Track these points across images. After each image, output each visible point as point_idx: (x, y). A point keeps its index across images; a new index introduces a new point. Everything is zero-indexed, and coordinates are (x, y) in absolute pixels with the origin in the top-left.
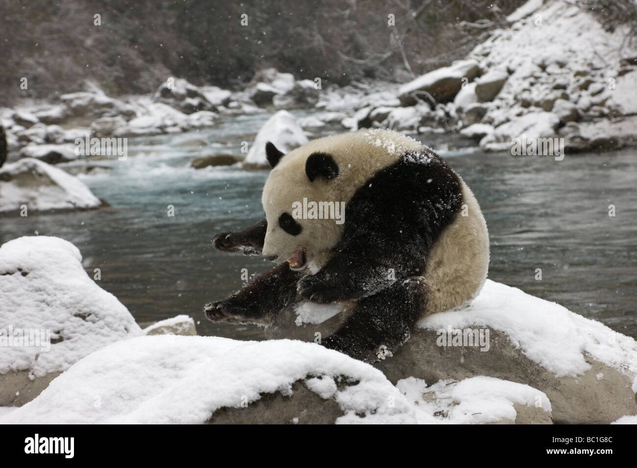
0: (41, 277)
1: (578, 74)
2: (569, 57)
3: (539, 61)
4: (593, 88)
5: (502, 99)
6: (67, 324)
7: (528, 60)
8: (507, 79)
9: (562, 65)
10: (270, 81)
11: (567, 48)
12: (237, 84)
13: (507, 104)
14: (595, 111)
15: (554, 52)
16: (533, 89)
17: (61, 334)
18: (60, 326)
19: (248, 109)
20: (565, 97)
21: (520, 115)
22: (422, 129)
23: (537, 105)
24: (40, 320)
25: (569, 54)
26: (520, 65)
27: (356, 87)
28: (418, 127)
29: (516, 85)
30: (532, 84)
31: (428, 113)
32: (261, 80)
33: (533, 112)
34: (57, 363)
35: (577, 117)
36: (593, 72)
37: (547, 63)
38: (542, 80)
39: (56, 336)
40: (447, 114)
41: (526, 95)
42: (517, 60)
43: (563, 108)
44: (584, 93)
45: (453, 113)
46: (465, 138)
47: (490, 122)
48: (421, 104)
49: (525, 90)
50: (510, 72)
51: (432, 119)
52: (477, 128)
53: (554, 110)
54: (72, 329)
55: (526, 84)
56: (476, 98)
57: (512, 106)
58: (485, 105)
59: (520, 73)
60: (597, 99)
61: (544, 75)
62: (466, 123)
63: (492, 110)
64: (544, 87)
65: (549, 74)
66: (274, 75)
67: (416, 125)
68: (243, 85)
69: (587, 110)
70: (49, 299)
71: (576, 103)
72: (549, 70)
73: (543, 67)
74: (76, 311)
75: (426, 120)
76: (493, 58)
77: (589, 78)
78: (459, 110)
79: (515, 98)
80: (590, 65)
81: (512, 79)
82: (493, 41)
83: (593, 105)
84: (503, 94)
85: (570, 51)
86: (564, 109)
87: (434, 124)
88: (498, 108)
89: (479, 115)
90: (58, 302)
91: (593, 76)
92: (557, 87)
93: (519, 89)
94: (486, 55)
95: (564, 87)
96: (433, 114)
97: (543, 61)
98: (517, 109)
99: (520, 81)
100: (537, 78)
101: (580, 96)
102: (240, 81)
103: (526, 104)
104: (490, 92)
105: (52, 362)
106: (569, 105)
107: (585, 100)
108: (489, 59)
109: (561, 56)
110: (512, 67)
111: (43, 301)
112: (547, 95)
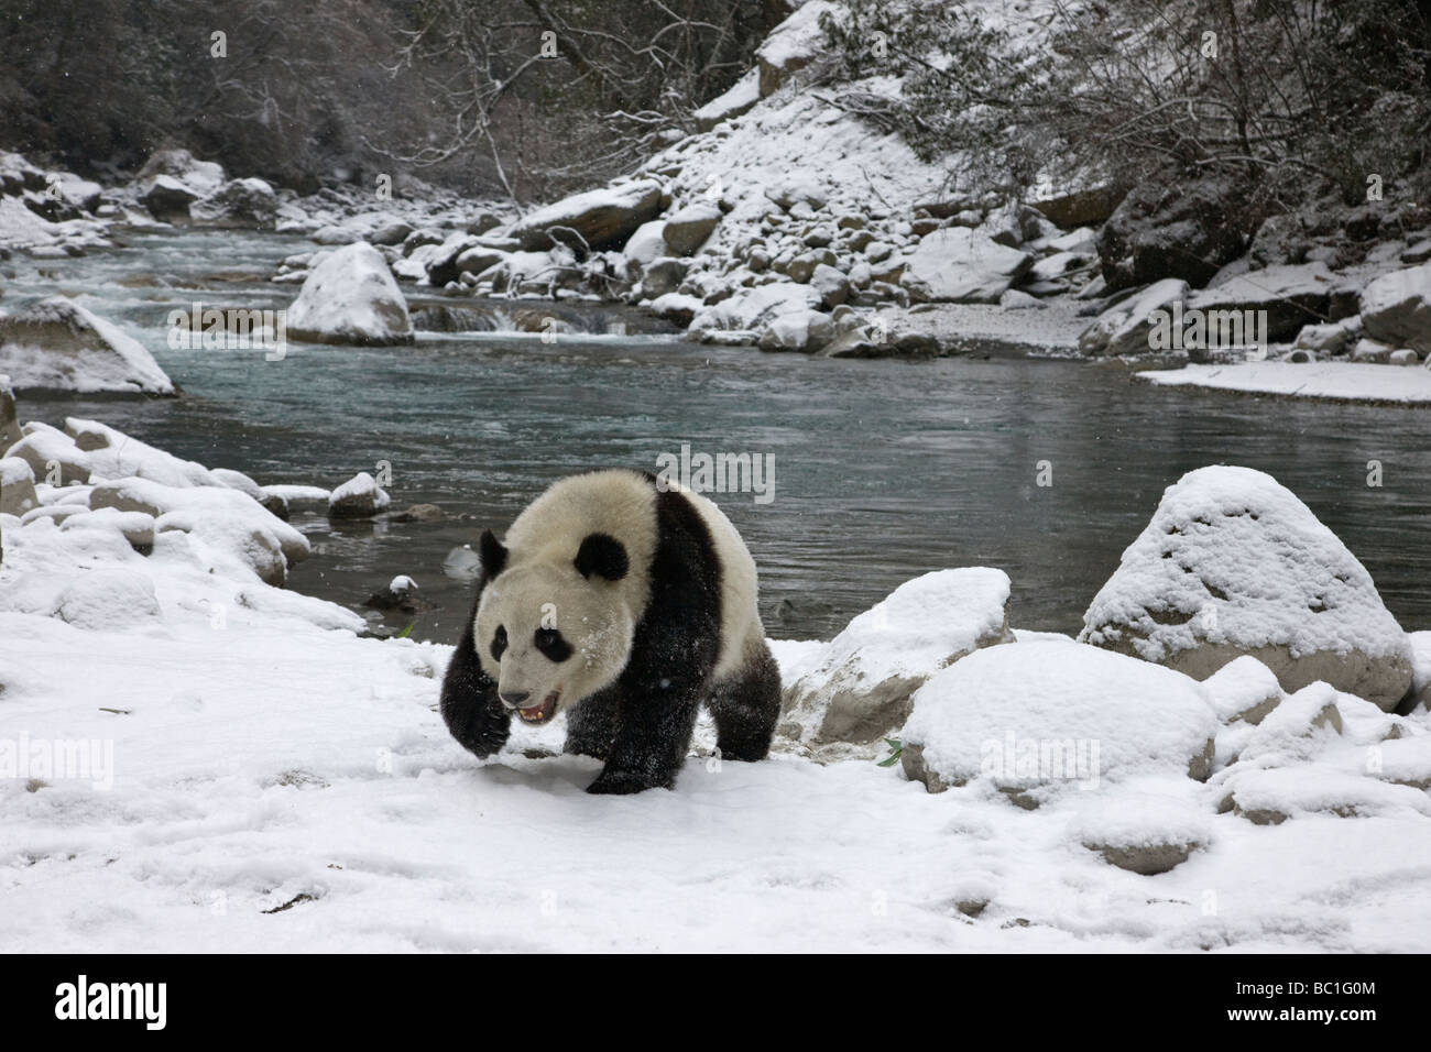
0: (1276, 521)
1: (845, 223)
2: (828, 192)
3: (777, 194)
4: (873, 249)
5: (712, 253)
6: (1330, 588)
7: (758, 191)
8: (719, 219)
9: (816, 205)
10: (179, 173)
11: (824, 176)
12: (107, 171)
13: (723, 263)
14: (878, 288)
15: (803, 182)
16: (768, 241)
17: (1324, 600)
18: (1321, 590)
19: (138, 220)
20: (830, 260)
21: (747, 283)
22: (561, 293)
23: (781, 269)
24: (1292, 580)
25: (829, 187)
26: (741, 197)
27: (330, 199)
28: (555, 289)
29: (736, 232)
30: (766, 233)
31: (572, 265)
32: (162, 168)
33: (773, 281)
34: (1330, 638)
35: (847, 296)
36: (872, 223)
37: (791, 199)
38: (784, 227)
39: (1318, 602)
40: (609, 270)
41: (757, 250)
42: (737, 189)
43: (828, 278)
44: (858, 256)
45: (620, 269)
46: (651, 314)
47: (697, 292)
48: (560, 249)
49: (754, 242)
50: (725, 208)
51: (579, 275)
52: (674, 300)
53: (813, 281)
54: (1337, 595)
55: (755, 231)
56: (663, 246)
57: (732, 268)
58: (683, 261)
59: (742, 211)
60: (879, 269)
61: (787, 218)
62: (650, 289)
63: (696, 272)
64: (789, 239)
65: (795, 219)
66: (187, 162)
67: (552, 284)
68: (121, 175)
69: (864, 286)
70: (1298, 552)
71: (847, 272)
72: (794, 211)
73: (785, 206)
74: (1336, 572)
75: (567, 278)
76: (686, 180)
77: (865, 231)
78: (634, 266)
79: (737, 254)
80: (866, 209)
81: (728, 220)
82: (681, 150)
83: (874, 278)
84: (713, 244)
85: (830, 183)
86: (830, 280)
87: (581, 286)
88: (706, 268)
89: (673, 278)
90: (1312, 558)
91: (872, 229)
92: (814, 243)
93: (746, 239)
94: (674, 173)
95: (825, 243)
96: (579, 266)
97: (786, 195)
98: (742, 273)
99: (744, 226)
100: (776, 223)
101: (852, 260)
102: (112, 168)
103: (760, 266)
104: (690, 239)
105: (1322, 637)
106: (836, 274)
107: (862, 270)
108: (679, 181)
109: (816, 191)
110: (729, 199)
111: (1288, 555)
112: (796, 254)
